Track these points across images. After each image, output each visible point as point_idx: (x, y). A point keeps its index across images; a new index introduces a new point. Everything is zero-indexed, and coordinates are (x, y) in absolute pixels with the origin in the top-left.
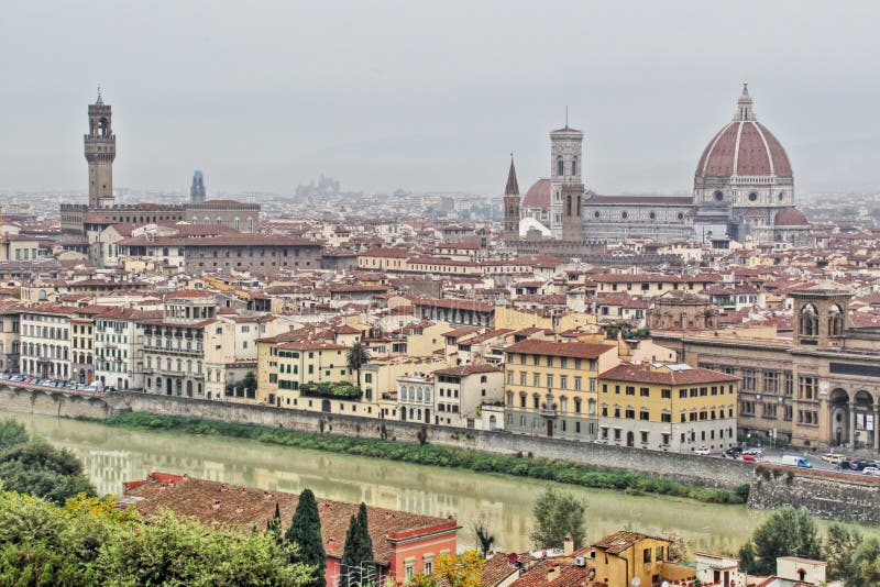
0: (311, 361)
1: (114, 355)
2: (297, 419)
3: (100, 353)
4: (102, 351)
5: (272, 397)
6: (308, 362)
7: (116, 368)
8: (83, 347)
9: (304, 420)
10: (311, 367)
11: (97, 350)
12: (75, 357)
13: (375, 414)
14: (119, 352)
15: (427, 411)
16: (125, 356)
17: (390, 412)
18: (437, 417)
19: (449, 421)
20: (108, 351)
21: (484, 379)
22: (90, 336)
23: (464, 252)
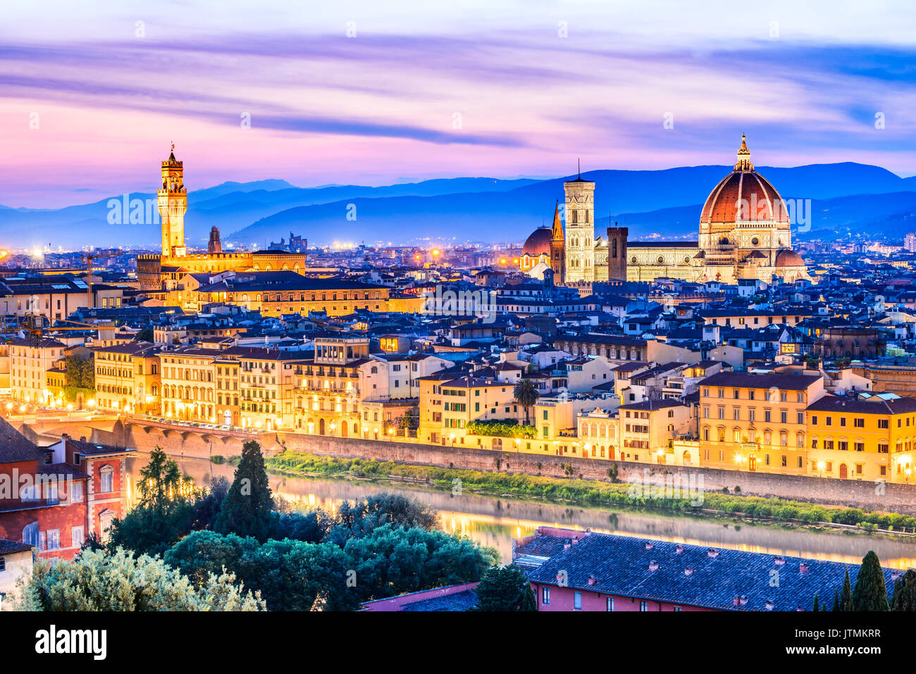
0: (477, 399)
1: (261, 396)
2: (470, 458)
3: (246, 394)
4: (249, 392)
5: (434, 437)
6: (475, 399)
7: (264, 408)
8: (228, 387)
9: (477, 459)
10: (477, 405)
11: (243, 391)
12: (220, 399)
13: (552, 451)
14: (267, 393)
15: (611, 448)
16: (274, 397)
17: (570, 450)
18: (623, 453)
19: (636, 457)
20: (255, 392)
21: (670, 414)
22: (235, 378)
23: (527, 293)
